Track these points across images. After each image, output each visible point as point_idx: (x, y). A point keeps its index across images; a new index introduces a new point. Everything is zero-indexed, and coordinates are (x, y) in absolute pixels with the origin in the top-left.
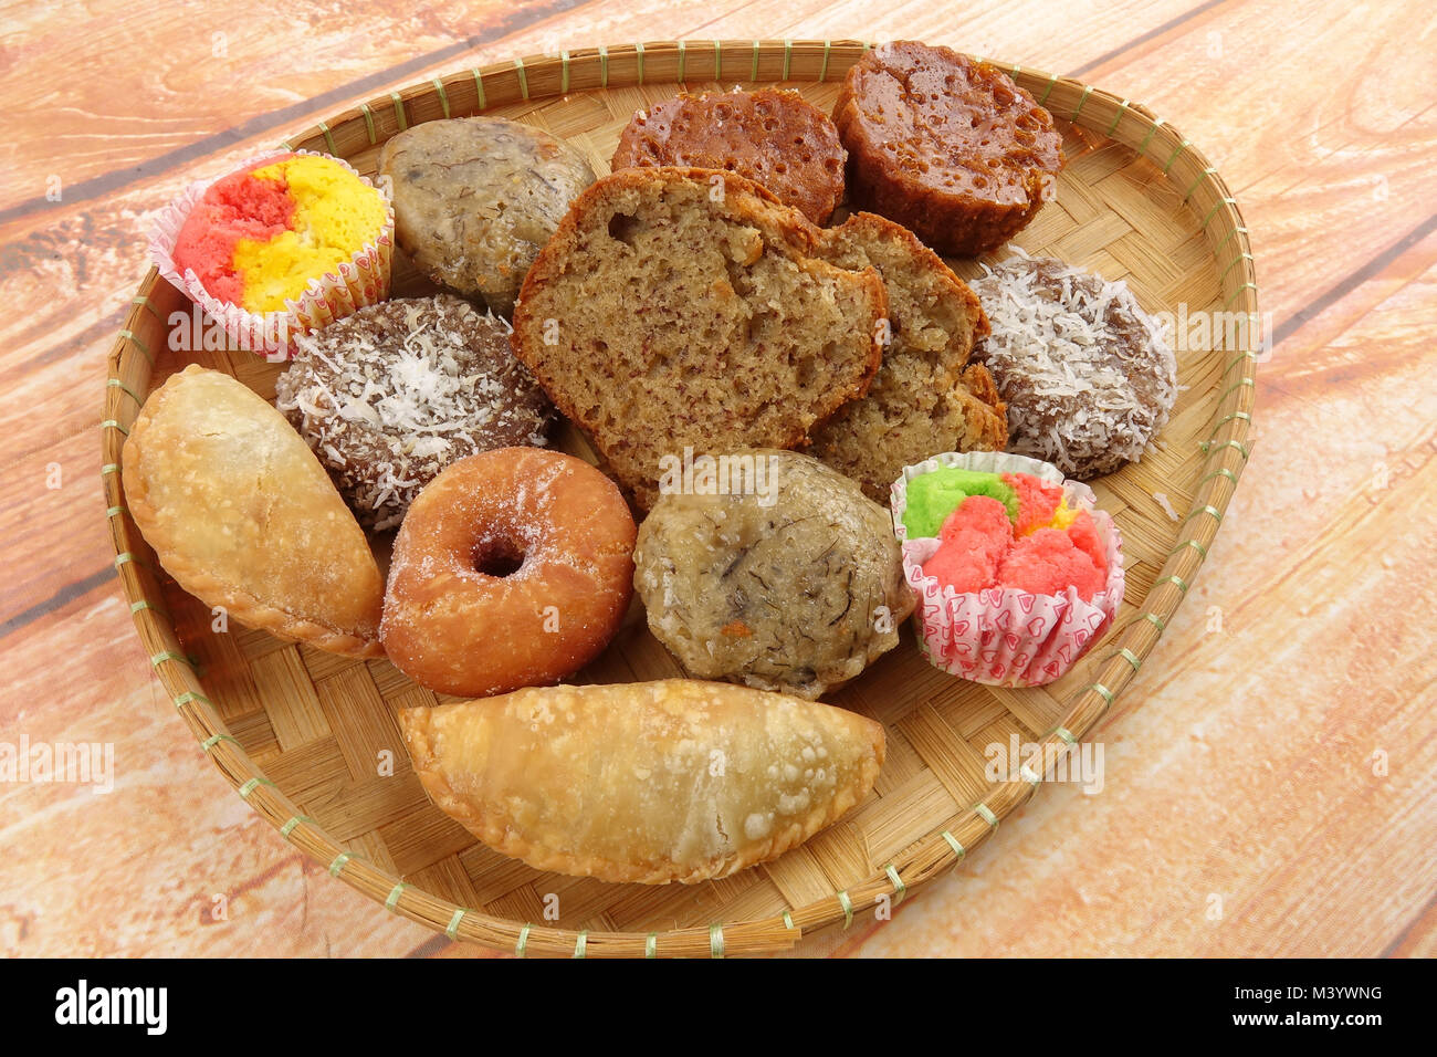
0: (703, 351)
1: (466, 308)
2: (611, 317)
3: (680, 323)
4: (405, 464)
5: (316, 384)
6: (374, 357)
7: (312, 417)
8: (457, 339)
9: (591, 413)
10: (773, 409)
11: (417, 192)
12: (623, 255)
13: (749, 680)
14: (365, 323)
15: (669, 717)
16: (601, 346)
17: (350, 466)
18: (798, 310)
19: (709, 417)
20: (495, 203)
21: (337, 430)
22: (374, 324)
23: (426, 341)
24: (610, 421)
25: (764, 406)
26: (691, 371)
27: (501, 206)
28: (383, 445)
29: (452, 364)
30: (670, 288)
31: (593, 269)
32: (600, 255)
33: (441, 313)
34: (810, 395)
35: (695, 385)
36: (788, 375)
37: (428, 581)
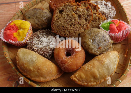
0: (75, 22)
1: (43, 30)
2: (63, 23)
3: (71, 20)
4: (50, 49)
5: (33, 45)
6: (37, 40)
7: (36, 49)
8: (45, 34)
9: (65, 35)
10: (84, 25)
11: (31, 19)
12: (62, 15)
13: (103, 53)
14: (34, 36)
15: (101, 61)
16: (63, 27)
17: (44, 53)
18: (83, 13)
19: (78, 29)
20: (41, 17)
21: (40, 49)
22: (35, 36)
23: (41, 35)
24: (67, 35)
25: (83, 25)
26: (74, 25)
27: (42, 17)
28: (46, 48)
29: (46, 37)
30: (68, 17)
31: (59, 18)
32: (59, 16)
33: (41, 32)
34: (88, 22)
35: (75, 26)
36: (84, 21)
37: (66, 60)
